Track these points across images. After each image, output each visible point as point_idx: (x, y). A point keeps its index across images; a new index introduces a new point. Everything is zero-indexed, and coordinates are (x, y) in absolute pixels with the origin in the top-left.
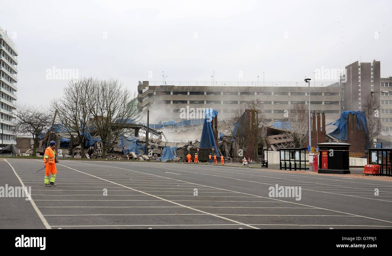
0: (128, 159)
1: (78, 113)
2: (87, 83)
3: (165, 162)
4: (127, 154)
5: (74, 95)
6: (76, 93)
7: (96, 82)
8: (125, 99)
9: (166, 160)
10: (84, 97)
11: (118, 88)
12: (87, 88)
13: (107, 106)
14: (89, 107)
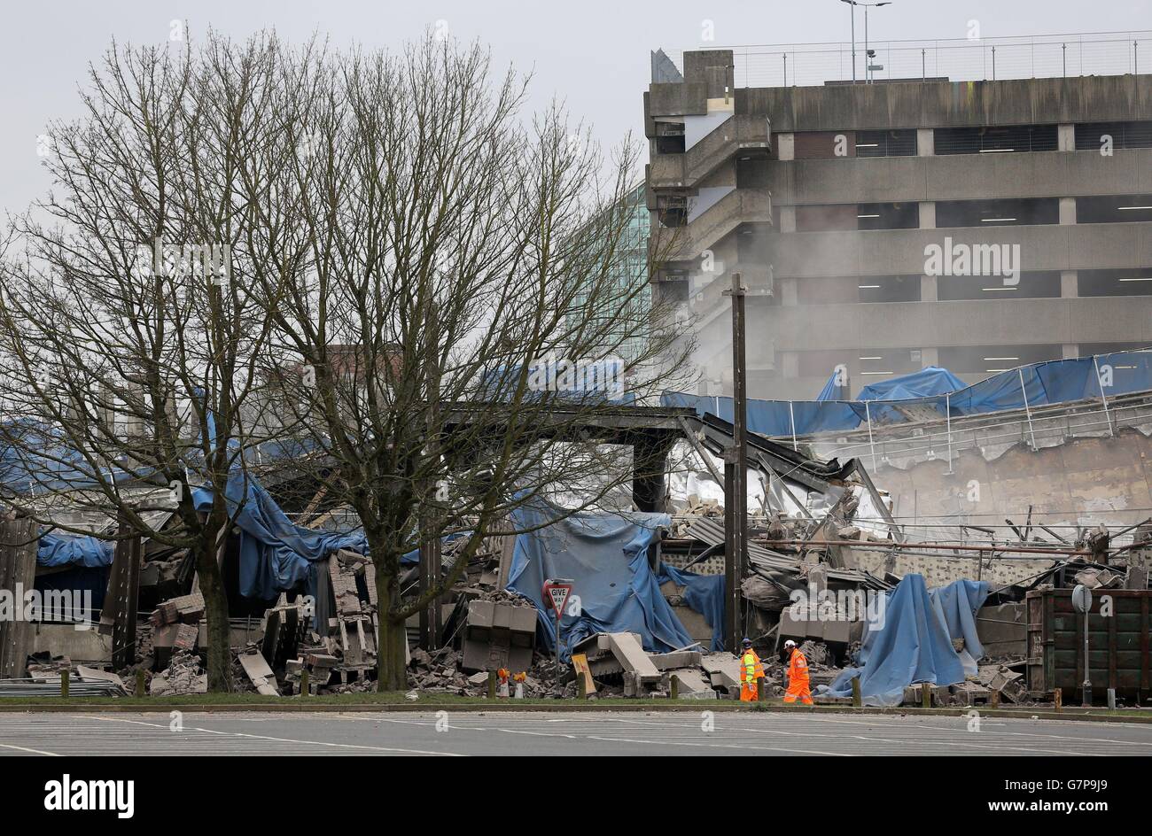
0: (590, 687)
1: (169, 326)
2: (236, 80)
3: (890, 712)
4: (577, 650)
5: (135, 188)
6: (148, 167)
7: (312, 71)
8: (549, 192)
9: (896, 693)
10: (218, 195)
11: (491, 114)
12: (234, 122)
13: (402, 268)
14: (260, 276)
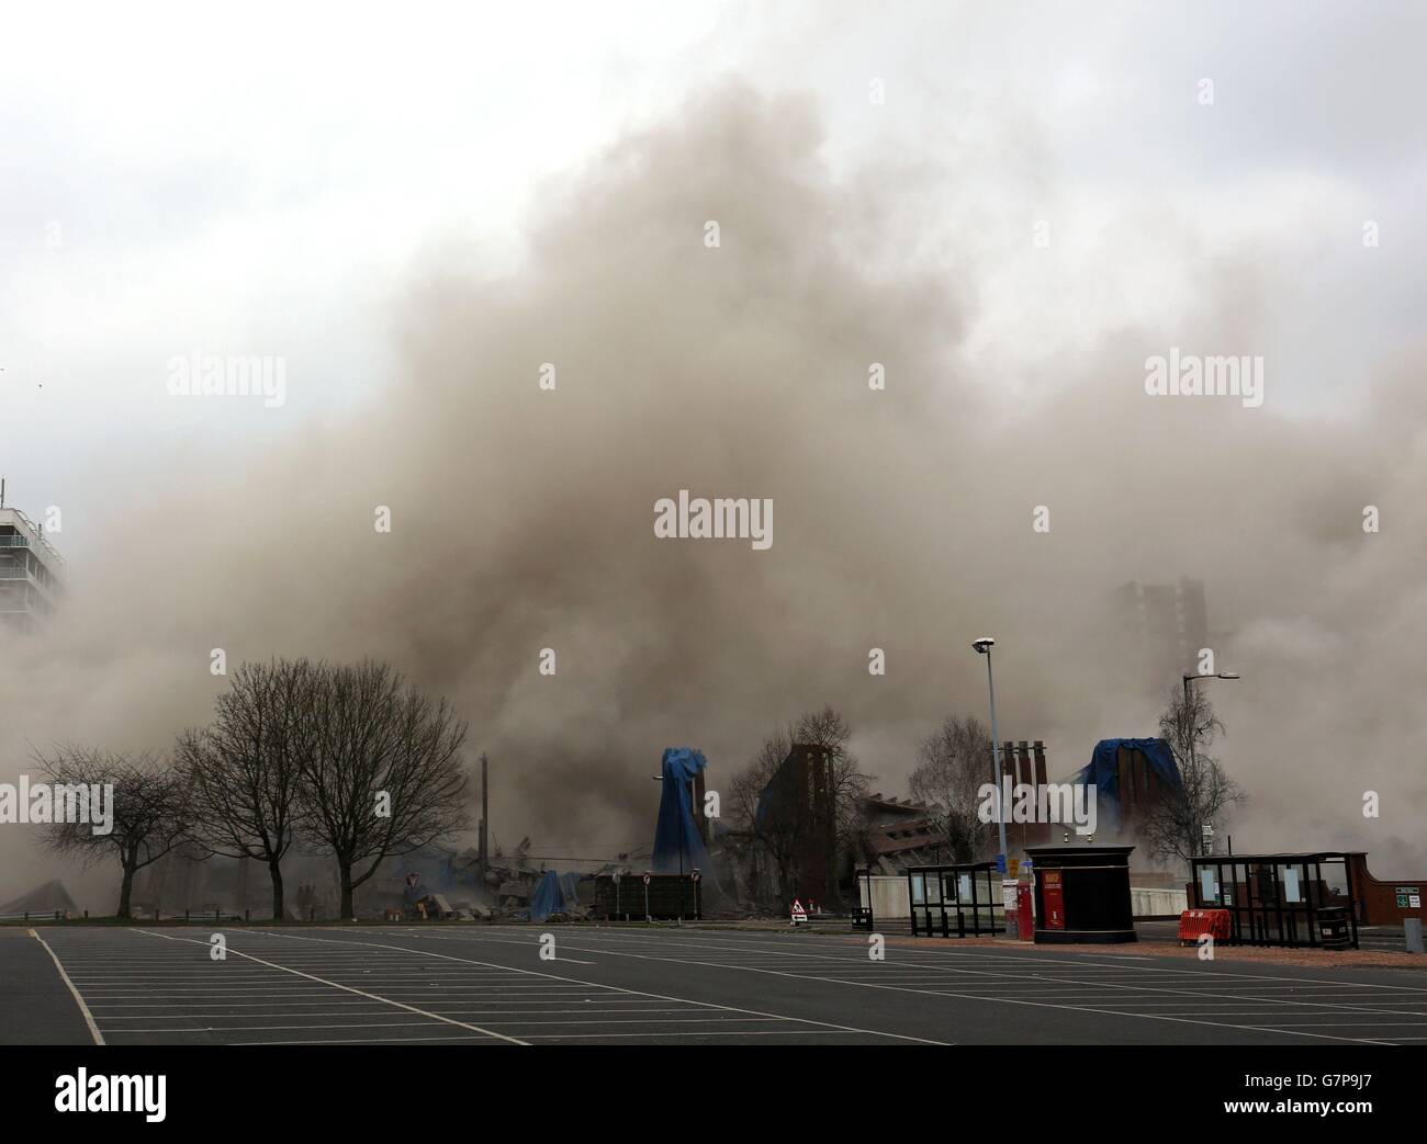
0: (425, 916)
1: (262, 773)
2: (290, 676)
3: (542, 925)
4: (420, 902)
5: (250, 718)
6: (256, 710)
7: (321, 672)
8: (412, 720)
9: (543, 916)
10: (283, 721)
11: (389, 690)
12: (290, 693)
13: (353, 750)
14: (298, 753)
